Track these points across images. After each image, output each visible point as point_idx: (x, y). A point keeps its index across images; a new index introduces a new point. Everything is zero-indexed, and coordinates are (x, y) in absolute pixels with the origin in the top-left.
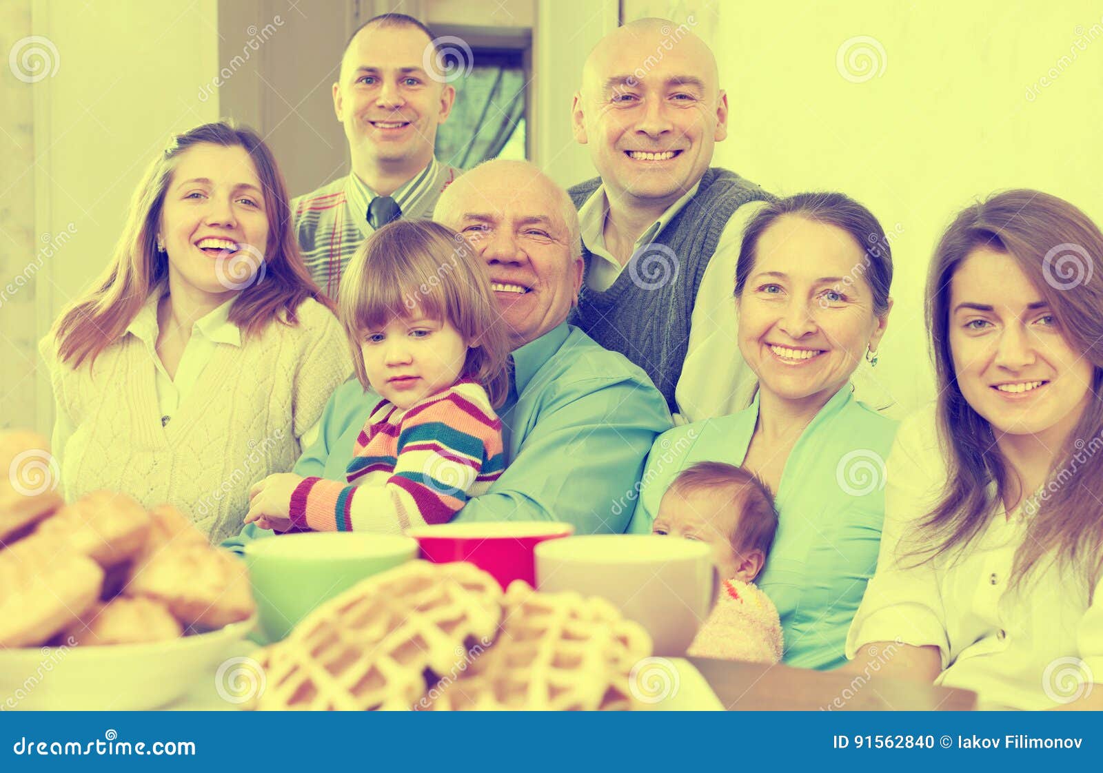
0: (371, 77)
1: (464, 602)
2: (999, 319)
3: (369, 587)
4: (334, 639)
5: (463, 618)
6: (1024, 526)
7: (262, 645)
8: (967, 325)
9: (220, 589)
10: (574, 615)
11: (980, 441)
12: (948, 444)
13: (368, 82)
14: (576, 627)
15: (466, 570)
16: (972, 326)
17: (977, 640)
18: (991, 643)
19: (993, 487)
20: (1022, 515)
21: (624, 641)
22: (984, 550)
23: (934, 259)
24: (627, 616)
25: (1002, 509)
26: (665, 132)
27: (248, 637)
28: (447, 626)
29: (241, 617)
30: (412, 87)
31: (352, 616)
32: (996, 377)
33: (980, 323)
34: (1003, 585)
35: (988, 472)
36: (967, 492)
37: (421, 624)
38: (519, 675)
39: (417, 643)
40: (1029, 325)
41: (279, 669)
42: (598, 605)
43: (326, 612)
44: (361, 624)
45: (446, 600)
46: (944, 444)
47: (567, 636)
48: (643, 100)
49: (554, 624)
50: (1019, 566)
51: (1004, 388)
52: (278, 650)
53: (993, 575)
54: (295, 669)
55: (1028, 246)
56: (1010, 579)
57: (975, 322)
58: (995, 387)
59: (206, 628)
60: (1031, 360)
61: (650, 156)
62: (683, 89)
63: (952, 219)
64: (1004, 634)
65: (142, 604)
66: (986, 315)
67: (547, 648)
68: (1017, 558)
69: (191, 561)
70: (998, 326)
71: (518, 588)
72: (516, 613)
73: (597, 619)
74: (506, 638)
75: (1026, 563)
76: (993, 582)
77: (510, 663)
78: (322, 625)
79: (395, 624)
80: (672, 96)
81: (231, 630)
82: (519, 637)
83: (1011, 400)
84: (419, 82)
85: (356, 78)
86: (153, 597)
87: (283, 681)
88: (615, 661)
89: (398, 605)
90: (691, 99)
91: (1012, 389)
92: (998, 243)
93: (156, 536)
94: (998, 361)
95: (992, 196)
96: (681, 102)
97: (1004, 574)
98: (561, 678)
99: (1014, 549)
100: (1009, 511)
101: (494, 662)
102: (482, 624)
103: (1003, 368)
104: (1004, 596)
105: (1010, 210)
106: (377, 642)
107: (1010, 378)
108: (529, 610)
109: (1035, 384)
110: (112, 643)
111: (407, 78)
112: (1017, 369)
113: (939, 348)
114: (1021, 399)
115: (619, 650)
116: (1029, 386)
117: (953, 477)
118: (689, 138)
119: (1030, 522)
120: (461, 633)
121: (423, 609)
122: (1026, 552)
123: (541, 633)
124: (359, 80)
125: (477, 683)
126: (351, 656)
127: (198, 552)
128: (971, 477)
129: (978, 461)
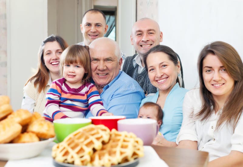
0: (89, 25)
1: (102, 133)
2: (213, 70)
3: (81, 130)
4: (73, 141)
5: (101, 137)
6: (219, 116)
7: (57, 143)
8: (207, 71)
9: (48, 130)
10: (126, 136)
11: (209, 97)
12: (202, 97)
13: (88, 26)
14: (127, 139)
15: (102, 126)
16: (208, 71)
17: (209, 141)
18: (212, 142)
19: (212, 107)
20: (219, 113)
21: (137, 142)
22: (211, 121)
23: (199, 56)
24: (138, 136)
25: (214, 112)
26: (148, 41)
27: (54, 141)
28: (98, 139)
29: (52, 137)
30: (98, 27)
31: (77, 137)
32: (213, 83)
33: (209, 71)
34: (214, 129)
35: (211, 104)
36: (207, 108)
37: (92, 138)
38: (114, 150)
39: (91, 143)
40: (220, 71)
41: (61, 148)
42: (131, 134)
43: (71, 136)
44: (79, 138)
45: (98, 133)
46: (201, 97)
47: (124, 141)
48: (143, 35)
49: (122, 138)
50: (218, 124)
51: (215, 85)
52: (61, 144)
53: (212, 127)
54: (64, 148)
55: (220, 54)
56: (216, 127)
57: (208, 70)
58: (213, 85)
59: (45, 139)
60: (221, 79)
61: (145, 46)
62: (151, 32)
63: (203, 48)
64: (215, 140)
65: (30, 134)
66: (211, 69)
67: (120, 144)
68: (217, 123)
69: (41, 124)
70: (213, 71)
71: (114, 130)
72: (113, 136)
73: (131, 137)
74: (111, 141)
75: (219, 124)
76: (212, 128)
77: (112, 147)
78: (70, 139)
79: (87, 138)
80: (149, 33)
81: (50, 140)
82: (114, 141)
83: (216, 88)
84: (100, 26)
85: (86, 25)
86: (33, 132)
87: (62, 151)
88: (135, 146)
89: (87, 134)
90: (153, 33)
91: (216, 85)
92: (213, 53)
93: (34, 119)
94: (213, 79)
95: (212, 43)
96: (151, 34)
97: (215, 126)
98: (123, 150)
99: (217, 121)
100: (216, 112)
101: (108, 147)
102: (106, 138)
103: (214, 81)
104: (215, 131)
105: (216, 46)
106: (82, 142)
107: (216, 83)
108: (116, 135)
109: (222, 84)
110: (24, 142)
111: (97, 25)
112: (217, 81)
113: (200, 76)
114: (219, 88)
115: (136, 144)
116: (220, 85)
117: (203, 104)
118: (153, 42)
119: (220, 115)
120: (101, 140)
121: (93, 135)
122: (219, 122)
123: (119, 140)
124: (87, 25)
125: (105, 151)
126: (77, 145)
127: (43, 122)
128: (207, 105)
129: (209, 101)
